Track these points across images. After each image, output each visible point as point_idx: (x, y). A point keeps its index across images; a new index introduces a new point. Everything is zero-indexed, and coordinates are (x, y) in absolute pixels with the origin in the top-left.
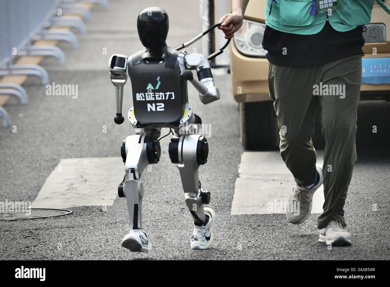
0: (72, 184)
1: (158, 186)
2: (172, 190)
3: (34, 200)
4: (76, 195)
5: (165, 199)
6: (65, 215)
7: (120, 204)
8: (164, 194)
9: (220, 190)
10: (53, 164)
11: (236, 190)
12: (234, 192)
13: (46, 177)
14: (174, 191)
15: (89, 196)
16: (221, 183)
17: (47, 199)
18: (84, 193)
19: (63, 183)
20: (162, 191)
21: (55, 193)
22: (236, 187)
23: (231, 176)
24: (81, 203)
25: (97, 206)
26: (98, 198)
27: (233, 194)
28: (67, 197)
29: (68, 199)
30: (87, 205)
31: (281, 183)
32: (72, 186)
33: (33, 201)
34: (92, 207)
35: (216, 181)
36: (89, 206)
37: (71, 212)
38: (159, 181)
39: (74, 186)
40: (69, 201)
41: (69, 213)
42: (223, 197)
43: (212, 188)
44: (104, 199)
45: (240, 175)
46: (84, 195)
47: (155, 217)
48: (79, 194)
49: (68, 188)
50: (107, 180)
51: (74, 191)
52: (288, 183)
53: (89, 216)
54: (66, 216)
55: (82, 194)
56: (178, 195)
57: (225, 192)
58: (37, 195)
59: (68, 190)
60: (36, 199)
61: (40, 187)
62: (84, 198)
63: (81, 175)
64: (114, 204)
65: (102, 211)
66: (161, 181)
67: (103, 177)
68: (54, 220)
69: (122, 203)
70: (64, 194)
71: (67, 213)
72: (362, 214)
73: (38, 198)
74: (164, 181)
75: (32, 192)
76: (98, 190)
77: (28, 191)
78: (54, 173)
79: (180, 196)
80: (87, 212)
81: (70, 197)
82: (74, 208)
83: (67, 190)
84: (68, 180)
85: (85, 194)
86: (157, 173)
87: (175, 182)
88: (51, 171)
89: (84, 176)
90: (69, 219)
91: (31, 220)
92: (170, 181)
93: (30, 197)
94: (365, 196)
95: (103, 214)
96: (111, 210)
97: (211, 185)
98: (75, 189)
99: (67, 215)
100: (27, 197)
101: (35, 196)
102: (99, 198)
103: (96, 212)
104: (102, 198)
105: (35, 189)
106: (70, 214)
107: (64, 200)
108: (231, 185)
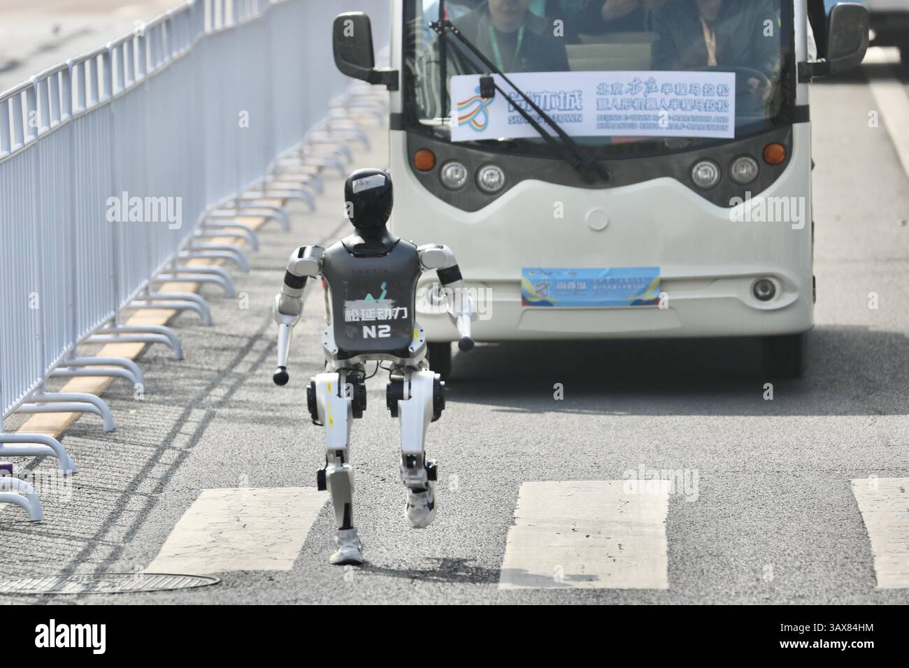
0: (221, 533)
1: (371, 538)
2: (396, 546)
3: (153, 558)
4: (227, 551)
5: (384, 560)
6: (207, 586)
7: (303, 567)
8: (382, 552)
9: (481, 546)
10: (188, 496)
11: (508, 547)
12: (504, 550)
13: (175, 519)
14: (399, 546)
15: (249, 553)
16: (483, 535)
17: (176, 557)
18: (242, 548)
19: (205, 529)
20: (378, 547)
21: (190, 546)
22: (507, 541)
23: (500, 522)
24: (235, 566)
25: (263, 571)
26: (268, 556)
27: (503, 553)
28: (211, 553)
29: (213, 557)
30: (246, 569)
31: (588, 536)
32: (221, 535)
33: (151, 561)
34: (256, 572)
35: (473, 530)
36: (249, 571)
37: (218, 580)
38: (374, 529)
39: (225, 535)
40: (214, 560)
41: (214, 582)
42: (485, 559)
43: (466, 543)
44: (276, 559)
45: (516, 521)
46: (241, 551)
47: (365, 592)
48: (233, 549)
49: (214, 539)
50: (282, 526)
51: (225, 545)
52: (599, 535)
53: (249, 589)
54: (209, 587)
55: (237, 549)
56: (407, 554)
57: (488, 551)
58: (159, 551)
59: (214, 541)
60: (157, 557)
61: (165, 536)
62: (241, 556)
63: (237, 517)
64: (293, 567)
65: (272, 580)
66: (378, 530)
67: (276, 520)
68: (187, 594)
69: (308, 567)
70: (206, 548)
71: (211, 582)
72: (726, 590)
73: (160, 555)
74: (383, 529)
75: (150, 544)
76: (266, 544)
77: (143, 543)
78: (189, 511)
79: (410, 556)
80: (246, 580)
81: (216, 553)
82: (223, 573)
83: (212, 542)
84: (214, 524)
85: (244, 550)
86: (371, 515)
87: (402, 531)
88: (184, 510)
89: (241, 519)
90: (215, 591)
91: (148, 594)
92: (392, 530)
93: (147, 553)
94: (732, 559)
95: (273, 585)
96: (288, 577)
97: (465, 536)
98: (227, 540)
99: (211, 585)
100: (140, 554)
101: (157, 552)
102: (268, 558)
103: (261, 581)
104: (273, 556)
105: (155, 539)
106: (217, 584)
107: (205, 560)
108: (500, 539)
